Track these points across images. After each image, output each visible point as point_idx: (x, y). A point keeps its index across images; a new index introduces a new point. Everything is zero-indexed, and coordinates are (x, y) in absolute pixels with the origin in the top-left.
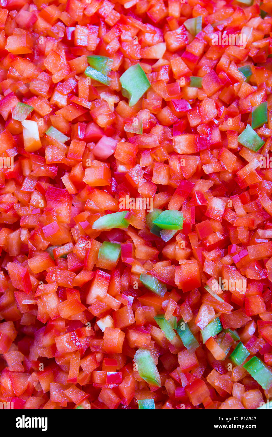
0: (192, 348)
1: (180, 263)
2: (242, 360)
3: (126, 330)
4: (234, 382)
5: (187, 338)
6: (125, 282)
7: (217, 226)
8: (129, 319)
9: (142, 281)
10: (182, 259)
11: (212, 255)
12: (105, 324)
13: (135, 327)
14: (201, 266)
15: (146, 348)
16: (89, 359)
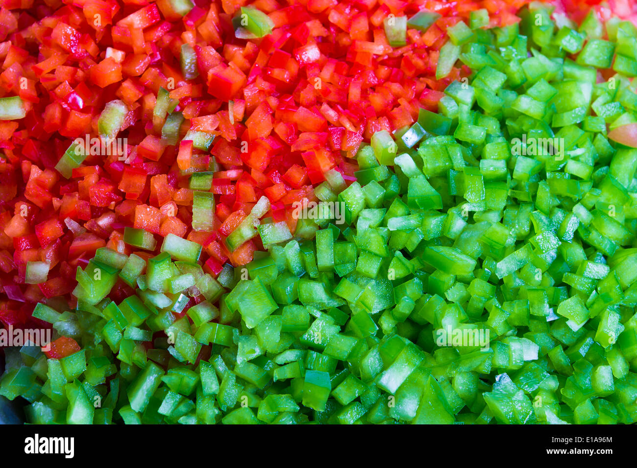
0: (166, 141)
1: (229, 64)
2: (199, 186)
3: (126, 76)
4: (172, 200)
5: (171, 127)
6: (167, 40)
7: (293, 68)
8: (138, 67)
9: (183, 49)
10: (235, 64)
11: (264, 85)
12: (114, 55)
13: (137, 81)
14: (246, 84)
15: (128, 104)
16: (68, 69)
